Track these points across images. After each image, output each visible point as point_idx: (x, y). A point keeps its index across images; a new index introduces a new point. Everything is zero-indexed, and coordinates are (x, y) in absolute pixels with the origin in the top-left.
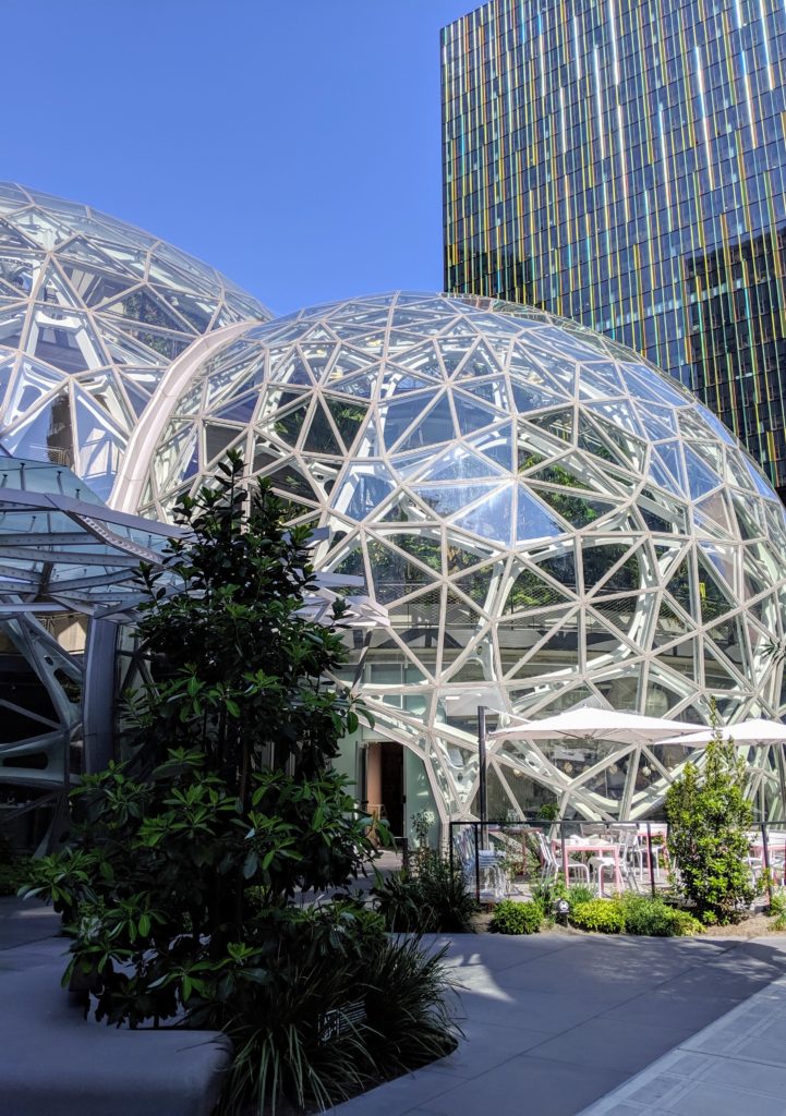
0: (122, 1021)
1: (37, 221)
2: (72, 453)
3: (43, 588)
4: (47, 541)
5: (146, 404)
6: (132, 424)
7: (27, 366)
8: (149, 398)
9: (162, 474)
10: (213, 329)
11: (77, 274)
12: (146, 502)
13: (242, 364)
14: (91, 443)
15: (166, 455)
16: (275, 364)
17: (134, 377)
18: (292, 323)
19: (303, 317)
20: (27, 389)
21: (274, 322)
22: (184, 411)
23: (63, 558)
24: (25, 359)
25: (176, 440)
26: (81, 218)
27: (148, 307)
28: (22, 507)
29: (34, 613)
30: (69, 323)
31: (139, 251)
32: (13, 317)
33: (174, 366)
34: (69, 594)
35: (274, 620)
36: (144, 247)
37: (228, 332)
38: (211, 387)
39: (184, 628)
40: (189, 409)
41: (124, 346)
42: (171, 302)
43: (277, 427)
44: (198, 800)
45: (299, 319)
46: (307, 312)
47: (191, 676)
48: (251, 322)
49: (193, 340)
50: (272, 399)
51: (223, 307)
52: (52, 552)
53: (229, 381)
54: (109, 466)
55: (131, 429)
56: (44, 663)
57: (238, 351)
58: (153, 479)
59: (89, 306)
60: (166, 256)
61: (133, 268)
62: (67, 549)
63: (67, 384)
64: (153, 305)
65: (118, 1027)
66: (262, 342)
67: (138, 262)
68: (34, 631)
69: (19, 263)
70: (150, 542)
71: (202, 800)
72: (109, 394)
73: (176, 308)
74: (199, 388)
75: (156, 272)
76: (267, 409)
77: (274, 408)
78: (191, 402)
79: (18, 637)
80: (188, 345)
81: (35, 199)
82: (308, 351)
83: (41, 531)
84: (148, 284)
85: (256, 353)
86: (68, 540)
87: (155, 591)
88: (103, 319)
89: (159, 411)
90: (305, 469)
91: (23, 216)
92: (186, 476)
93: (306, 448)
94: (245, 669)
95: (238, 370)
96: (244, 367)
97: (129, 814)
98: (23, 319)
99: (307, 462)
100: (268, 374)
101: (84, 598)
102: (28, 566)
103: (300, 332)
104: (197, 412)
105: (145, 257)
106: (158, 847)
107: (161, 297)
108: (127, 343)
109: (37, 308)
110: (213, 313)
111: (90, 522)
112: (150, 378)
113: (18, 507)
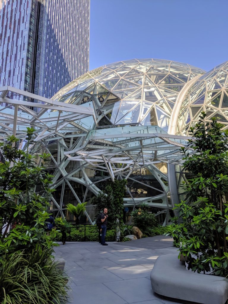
0: (195, 271)
1: (141, 66)
2: (157, 122)
3: (155, 158)
4: (155, 145)
5: (174, 105)
6: (171, 111)
7: (144, 103)
8: (174, 104)
9: (180, 123)
10: (189, 80)
11: (152, 76)
12: (177, 131)
13: (199, 88)
14: (161, 119)
15: (181, 118)
16: (209, 85)
17: (170, 99)
18: (212, 72)
19: (215, 69)
20: (144, 108)
21: (207, 73)
22: (184, 105)
23: (160, 149)
24: (143, 101)
25: (183, 113)
26: (151, 62)
27: (171, 80)
28: (149, 138)
29: (154, 164)
30: (152, 89)
31: (166, 66)
32: (139, 92)
33: (180, 93)
34: (162, 158)
35: (223, 159)
36: (168, 64)
37: (193, 80)
38: (191, 96)
39: (196, 163)
40: (185, 104)
41: (166, 91)
42: (176, 76)
43: (212, 103)
44: (208, 211)
45: (214, 70)
46: (217, 68)
47: (201, 176)
48: (200, 75)
49: (184, 85)
50: (209, 95)
51: (191, 74)
52: (156, 148)
53: (196, 93)
54: (166, 124)
55: (171, 113)
56: (158, 176)
57: (197, 84)
58: (178, 125)
59: (156, 84)
60: (174, 65)
61: (165, 71)
62: (160, 147)
63: (154, 105)
64: (172, 79)
65: (194, 272)
66: (204, 80)
67: (167, 68)
68: (154, 168)
69: (138, 78)
70: (181, 142)
71: (210, 211)
72: (164, 105)
73: (178, 78)
74: (188, 98)
75: (172, 70)
76: (208, 98)
77: (210, 98)
78: (186, 102)
79: (151, 170)
80: (183, 87)
81: (140, 61)
82: (218, 79)
83: (153, 143)
84: (170, 74)
85: (202, 84)
86: (160, 144)
87: (186, 154)
88: (160, 86)
89: (178, 106)
90: (223, 114)
91: (138, 66)
92: (187, 123)
93: (222, 107)
94: (216, 173)
95: (198, 90)
96: (199, 89)
97: (189, 215)
98: (141, 92)
99: (223, 111)
100: (207, 88)
101: (165, 159)
102: (151, 152)
103: (215, 74)
104: (188, 104)
105: (168, 67)
106: (199, 224)
107: (174, 76)
108: (166, 90)
109: (144, 88)
110: (188, 76)
111: (165, 139)
112: (174, 98)
113: (147, 138)
